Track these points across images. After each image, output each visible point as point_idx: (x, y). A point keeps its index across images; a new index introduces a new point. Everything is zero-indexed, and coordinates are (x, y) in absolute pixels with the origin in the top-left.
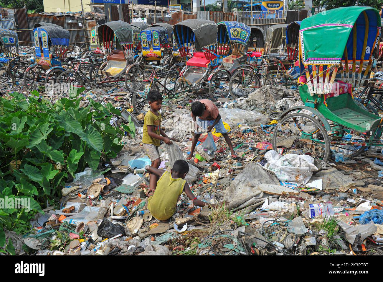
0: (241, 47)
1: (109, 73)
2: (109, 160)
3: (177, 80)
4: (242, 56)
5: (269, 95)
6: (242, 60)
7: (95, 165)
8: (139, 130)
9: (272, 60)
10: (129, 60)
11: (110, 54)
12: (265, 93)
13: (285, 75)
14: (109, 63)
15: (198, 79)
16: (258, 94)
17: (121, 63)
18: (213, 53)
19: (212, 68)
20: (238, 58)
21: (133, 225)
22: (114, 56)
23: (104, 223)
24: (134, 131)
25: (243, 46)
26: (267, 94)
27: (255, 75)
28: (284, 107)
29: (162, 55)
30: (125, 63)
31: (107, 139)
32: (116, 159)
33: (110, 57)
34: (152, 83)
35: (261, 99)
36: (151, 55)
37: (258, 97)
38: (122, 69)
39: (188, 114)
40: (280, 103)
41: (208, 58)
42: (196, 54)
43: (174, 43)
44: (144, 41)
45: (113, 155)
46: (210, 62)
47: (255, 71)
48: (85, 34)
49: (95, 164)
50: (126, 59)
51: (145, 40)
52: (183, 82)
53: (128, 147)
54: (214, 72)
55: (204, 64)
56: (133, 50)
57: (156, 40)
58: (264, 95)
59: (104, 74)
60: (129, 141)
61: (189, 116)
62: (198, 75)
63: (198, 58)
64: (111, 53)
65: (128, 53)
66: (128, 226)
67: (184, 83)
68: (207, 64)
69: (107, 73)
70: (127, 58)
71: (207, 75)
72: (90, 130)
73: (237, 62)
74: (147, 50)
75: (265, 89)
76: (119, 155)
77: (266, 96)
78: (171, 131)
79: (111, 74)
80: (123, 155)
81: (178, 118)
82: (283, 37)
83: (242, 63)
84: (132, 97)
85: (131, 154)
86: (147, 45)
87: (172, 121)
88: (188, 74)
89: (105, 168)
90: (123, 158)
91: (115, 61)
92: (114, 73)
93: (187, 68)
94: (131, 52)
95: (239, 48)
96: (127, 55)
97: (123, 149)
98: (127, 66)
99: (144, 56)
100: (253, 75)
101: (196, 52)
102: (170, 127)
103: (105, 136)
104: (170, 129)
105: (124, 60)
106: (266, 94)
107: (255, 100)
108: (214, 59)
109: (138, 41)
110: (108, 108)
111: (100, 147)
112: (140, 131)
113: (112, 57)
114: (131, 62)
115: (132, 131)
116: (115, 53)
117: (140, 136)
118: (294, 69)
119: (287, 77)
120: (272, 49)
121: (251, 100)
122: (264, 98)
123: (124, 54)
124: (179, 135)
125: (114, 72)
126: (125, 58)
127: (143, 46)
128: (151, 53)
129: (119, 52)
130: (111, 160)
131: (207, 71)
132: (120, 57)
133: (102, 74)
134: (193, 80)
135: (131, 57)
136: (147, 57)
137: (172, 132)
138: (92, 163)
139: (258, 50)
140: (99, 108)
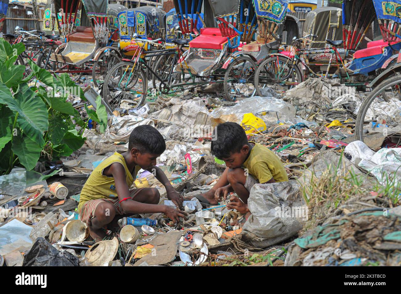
0: (272, 26)
1: (68, 58)
2: (58, 159)
3: (174, 68)
4: (274, 40)
5: (319, 91)
6: (273, 47)
7: (32, 162)
8: (114, 120)
9: (313, 58)
10: (100, 41)
11: (71, 32)
12: (313, 87)
13: (340, 70)
14: (68, 46)
15: (207, 67)
16: (303, 89)
17: (87, 45)
18: (232, 27)
19: (230, 51)
20: (267, 44)
21: (98, 255)
22: (78, 35)
23: (37, 247)
24: (105, 121)
25: (275, 25)
26: (317, 90)
27: (295, 64)
28: (348, 106)
29: (149, 48)
30: (94, 46)
31: (58, 123)
32: (71, 158)
33: (70, 36)
34: (136, 65)
35: (308, 96)
36: (132, 47)
37: (302, 94)
38: (88, 54)
39: (197, 101)
40: (341, 100)
41: (224, 34)
42: (205, 31)
43: (168, 30)
44: (124, 27)
45: (67, 152)
46: (227, 41)
47: (295, 59)
48: (37, 26)
49: (32, 160)
50: (96, 39)
51: (125, 25)
52: (183, 70)
53: (93, 144)
54: (233, 57)
55: (218, 44)
56: (106, 26)
57: (141, 25)
58: (313, 91)
59: (60, 60)
60: (96, 137)
61: (198, 104)
62: (207, 62)
63: (208, 37)
64: (73, 31)
65: (99, 31)
66: (88, 256)
67: (186, 71)
68: (222, 45)
69: (64, 58)
70: (96, 37)
71: (222, 61)
72: (25, 95)
73: (265, 50)
74: (126, 40)
75: (314, 82)
76: (76, 153)
77: (315, 92)
78: (166, 126)
79: (72, 60)
80: (85, 154)
81: (179, 107)
82: (331, 25)
83: (274, 51)
84: (102, 88)
85: (98, 153)
86: (127, 33)
87: (169, 112)
88: (191, 61)
89: (49, 171)
90: (83, 158)
91: (78, 42)
92: (76, 60)
93: (190, 52)
94: (104, 28)
95: (270, 27)
96: (97, 33)
97: (84, 146)
98: (96, 49)
99: (122, 48)
100: (292, 65)
101: (205, 28)
102: (166, 121)
103: (54, 117)
104: (165, 124)
105: (92, 41)
106: (315, 90)
107: (298, 99)
108: (233, 38)
109: (114, 27)
110: (63, 82)
111: (43, 124)
112: (116, 120)
113: (74, 36)
114: (103, 44)
115: (102, 122)
116: (78, 31)
117: (116, 129)
118: (353, 63)
119: (343, 72)
120: (314, 42)
121: (292, 99)
122: (312, 96)
123: (94, 31)
124: (180, 132)
125: (76, 58)
126: (95, 37)
127: (122, 34)
128: (132, 45)
129: (85, 30)
130: (62, 160)
131: (222, 54)
132: (87, 36)
133: (57, 59)
134: (200, 68)
135: (103, 36)
136: (126, 51)
137: (169, 128)
138: (27, 157)
139: (290, 49)
140: (46, 79)
